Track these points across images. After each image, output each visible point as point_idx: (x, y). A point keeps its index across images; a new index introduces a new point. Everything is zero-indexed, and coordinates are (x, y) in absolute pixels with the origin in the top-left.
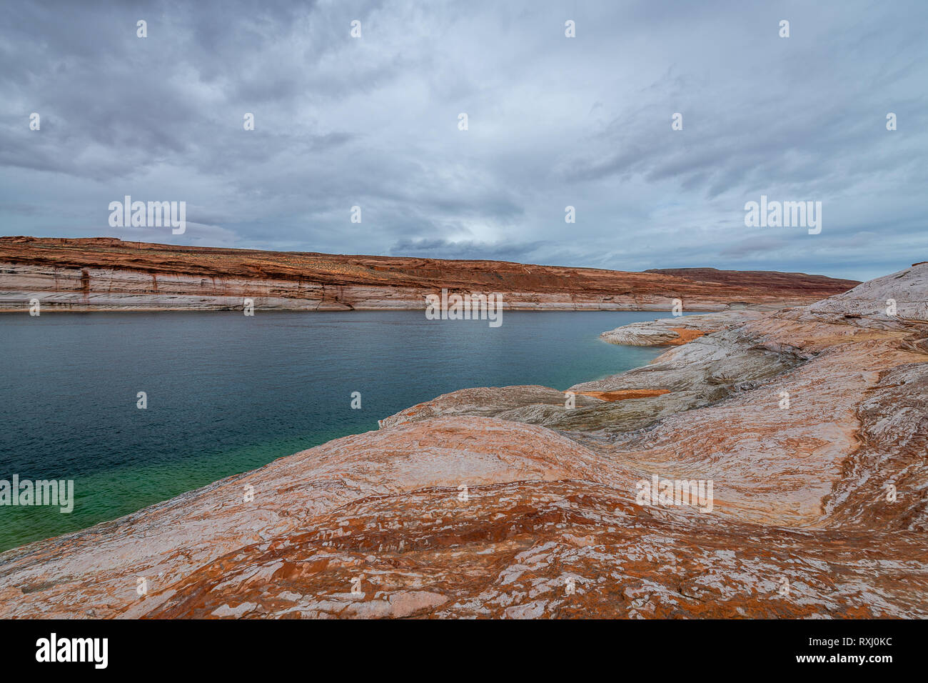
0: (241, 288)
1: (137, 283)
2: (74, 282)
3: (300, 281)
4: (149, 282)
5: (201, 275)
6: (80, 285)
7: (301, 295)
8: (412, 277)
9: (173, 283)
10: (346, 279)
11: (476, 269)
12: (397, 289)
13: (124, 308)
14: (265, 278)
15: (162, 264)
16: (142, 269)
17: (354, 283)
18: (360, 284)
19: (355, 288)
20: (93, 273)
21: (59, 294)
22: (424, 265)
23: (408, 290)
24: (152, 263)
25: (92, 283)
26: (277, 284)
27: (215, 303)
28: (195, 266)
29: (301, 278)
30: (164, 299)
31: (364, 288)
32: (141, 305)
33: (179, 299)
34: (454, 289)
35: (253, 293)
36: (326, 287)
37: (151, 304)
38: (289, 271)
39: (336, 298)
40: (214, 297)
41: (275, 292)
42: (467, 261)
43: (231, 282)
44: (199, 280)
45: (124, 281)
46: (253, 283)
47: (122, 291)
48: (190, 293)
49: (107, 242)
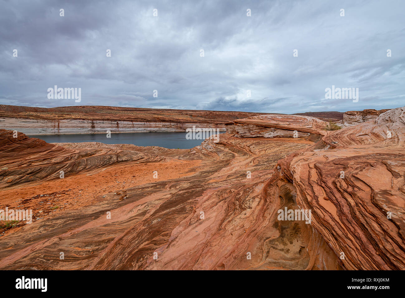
0: (154, 125)
1: (129, 125)
2: (115, 125)
3: (170, 122)
4: (131, 124)
5: (144, 121)
6: (117, 126)
7: (171, 127)
8: (206, 119)
9: (137, 124)
10: (184, 121)
11: (229, 115)
12: (200, 124)
13: (126, 132)
14: (160, 122)
15: (134, 118)
16: (130, 120)
17: (186, 122)
18: (188, 122)
19: (187, 124)
20: (119, 122)
21: (113, 128)
22: (210, 114)
23: (204, 124)
24: (132, 118)
25: (119, 125)
26: (164, 123)
27: (148, 130)
28: (142, 119)
29: (170, 121)
30: (135, 129)
31: (189, 124)
32: (130, 131)
33: (139, 129)
34: (221, 124)
35: (157, 126)
36: (178, 124)
37: (133, 131)
38: (167, 119)
39: (181, 127)
40: (147, 128)
41: (164, 126)
42: (226, 112)
43: (151, 123)
44: (143, 123)
45: (126, 124)
46: (157, 123)
47: (126, 127)
48: (141, 127)
49: (107, 108)
